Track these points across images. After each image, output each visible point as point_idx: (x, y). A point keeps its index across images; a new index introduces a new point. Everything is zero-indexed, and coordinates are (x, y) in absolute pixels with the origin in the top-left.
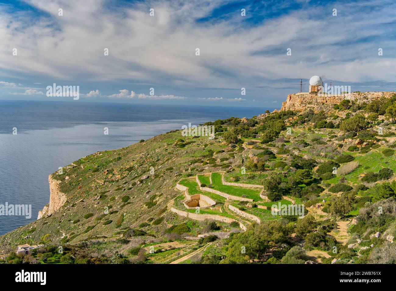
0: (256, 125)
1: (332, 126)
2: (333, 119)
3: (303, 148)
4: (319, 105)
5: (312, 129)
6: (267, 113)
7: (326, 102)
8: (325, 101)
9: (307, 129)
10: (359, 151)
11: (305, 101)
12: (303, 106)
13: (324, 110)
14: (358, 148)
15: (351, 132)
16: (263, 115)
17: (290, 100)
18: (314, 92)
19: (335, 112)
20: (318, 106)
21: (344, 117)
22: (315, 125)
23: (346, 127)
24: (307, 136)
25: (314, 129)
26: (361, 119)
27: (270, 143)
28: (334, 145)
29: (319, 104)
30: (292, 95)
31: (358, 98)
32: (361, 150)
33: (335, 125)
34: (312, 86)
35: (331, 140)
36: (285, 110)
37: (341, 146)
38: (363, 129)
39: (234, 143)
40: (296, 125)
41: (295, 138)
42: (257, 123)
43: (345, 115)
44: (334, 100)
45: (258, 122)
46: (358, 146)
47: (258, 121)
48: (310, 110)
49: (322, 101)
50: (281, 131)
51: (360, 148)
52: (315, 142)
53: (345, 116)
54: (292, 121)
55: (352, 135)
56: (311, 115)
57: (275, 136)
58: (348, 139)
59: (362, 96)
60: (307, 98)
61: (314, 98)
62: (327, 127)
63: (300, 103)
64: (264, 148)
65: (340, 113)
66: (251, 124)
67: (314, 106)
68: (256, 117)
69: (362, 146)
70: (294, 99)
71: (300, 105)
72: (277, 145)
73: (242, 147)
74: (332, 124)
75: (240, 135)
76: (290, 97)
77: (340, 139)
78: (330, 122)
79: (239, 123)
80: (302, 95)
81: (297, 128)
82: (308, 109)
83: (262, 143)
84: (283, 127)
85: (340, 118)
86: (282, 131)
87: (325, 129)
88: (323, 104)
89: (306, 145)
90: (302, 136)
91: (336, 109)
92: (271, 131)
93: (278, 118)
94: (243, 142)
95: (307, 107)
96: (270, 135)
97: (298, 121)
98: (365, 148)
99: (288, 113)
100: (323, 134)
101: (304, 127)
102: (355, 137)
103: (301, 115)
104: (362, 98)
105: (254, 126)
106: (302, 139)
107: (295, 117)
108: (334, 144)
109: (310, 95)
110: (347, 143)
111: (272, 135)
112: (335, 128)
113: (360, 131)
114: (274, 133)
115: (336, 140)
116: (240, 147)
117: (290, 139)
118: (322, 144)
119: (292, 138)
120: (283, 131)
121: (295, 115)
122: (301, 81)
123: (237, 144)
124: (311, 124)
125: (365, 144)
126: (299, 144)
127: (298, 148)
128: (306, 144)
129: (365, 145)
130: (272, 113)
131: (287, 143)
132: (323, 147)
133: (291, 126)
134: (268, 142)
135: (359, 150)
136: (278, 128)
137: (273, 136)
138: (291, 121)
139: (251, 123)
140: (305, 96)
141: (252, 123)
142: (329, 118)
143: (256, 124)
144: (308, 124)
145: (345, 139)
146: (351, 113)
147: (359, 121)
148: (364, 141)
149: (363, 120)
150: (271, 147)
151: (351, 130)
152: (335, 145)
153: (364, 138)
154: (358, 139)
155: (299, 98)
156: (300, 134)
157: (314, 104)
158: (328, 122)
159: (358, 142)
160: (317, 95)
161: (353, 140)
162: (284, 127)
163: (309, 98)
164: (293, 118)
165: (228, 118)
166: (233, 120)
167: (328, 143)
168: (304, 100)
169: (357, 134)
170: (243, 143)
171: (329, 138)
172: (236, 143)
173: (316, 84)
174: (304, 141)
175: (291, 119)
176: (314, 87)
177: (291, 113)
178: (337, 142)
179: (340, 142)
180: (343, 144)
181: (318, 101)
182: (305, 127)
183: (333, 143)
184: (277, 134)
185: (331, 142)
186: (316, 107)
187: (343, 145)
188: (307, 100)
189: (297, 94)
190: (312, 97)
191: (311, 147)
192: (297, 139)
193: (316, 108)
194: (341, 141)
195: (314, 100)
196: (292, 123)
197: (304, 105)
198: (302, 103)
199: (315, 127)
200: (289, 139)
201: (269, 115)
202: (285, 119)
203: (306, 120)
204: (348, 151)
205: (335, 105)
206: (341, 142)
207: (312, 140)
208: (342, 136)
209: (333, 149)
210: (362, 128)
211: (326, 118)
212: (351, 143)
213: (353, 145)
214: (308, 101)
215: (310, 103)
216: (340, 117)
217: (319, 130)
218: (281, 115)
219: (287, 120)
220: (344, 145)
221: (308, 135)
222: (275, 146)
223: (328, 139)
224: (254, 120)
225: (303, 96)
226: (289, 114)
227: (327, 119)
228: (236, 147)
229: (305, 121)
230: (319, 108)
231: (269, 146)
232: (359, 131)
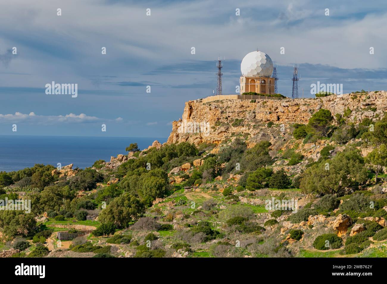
0: (98, 184)
1: (284, 183)
2: (288, 165)
3: (201, 245)
4: (261, 127)
5: (235, 193)
6: (131, 150)
7: (279, 119)
8: (276, 118)
9: (221, 190)
10: (342, 248)
11: (227, 118)
12: (221, 132)
13: (272, 141)
14: (341, 240)
15: (327, 195)
16: (120, 156)
17: (190, 115)
18: (250, 94)
19: (297, 146)
20: (258, 131)
21: (316, 157)
22: (241, 180)
23: (316, 184)
24: (219, 210)
25: (239, 191)
26: (351, 162)
27: (118, 233)
28: (281, 233)
29: (259, 126)
30: (195, 104)
31: (351, 108)
32: (347, 243)
33: (293, 180)
34: (247, 79)
35: (276, 221)
36: (177, 142)
37: (297, 235)
38: (357, 189)
39: (24, 236)
40: (198, 183)
41: (187, 217)
42: (101, 179)
43: (318, 153)
44: (297, 113)
45: (105, 178)
46: (340, 235)
47: (105, 173)
48: (238, 142)
49: (268, 116)
50: (155, 199)
51: (345, 240)
52: (234, 227)
53: (319, 155)
54: (190, 173)
55: (329, 204)
56: (237, 154)
57: (134, 214)
58: (315, 217)
59: (362, 102)
60: (230, 110)
61: (248, 109)
62: (273, 186)
63: (214, 122)
64: (99, 247)
65: (306, 146)
66: (84, 181)
67: (247, 131)
68: (103, 162)
69: (351, 235)
70: (199, 113)
71: (213, 128)
72: (135, 238)
73: (46, 245)
74: (284, 177)
75: (45, 214)
76: (191, 108)
77: (296, 219)
78: (279, 172)
79: (52, 179)
80: (218, 101)
81: (198, 190)
82: (233, 139)
83: (97, 234)
84: (160, 187)
85: (307, 161)
86: (158, 200)
87: (266, 190)
88: (271, 124)
89: (209, 236)
90: (207, 212)
91: (299, 137)
92: (123, 200)
93: (155, 164)
94: (51, 234)
95: (230, 135)
96: (121, 212)
97: (202, 170)
98: (356, 238)
99: (181, 150)
100: (259, 206)
101: (215, 186)
102: (336, 211)
103: (213, 155)
104: (363, 107)
105: (92, 186)
106: (205, 219)
107: (197, 160)
108: (282, 230)
109: (239, 102)
110: (313, 226)
111: (125, 210)
112: (293, 187)
113: (350, 193)
114: (133, 205)
115: (288, 220)
116: (38, 245)
117: (175, 221)
118: (251, 231)
119: (178, 216)
120: (161, 200)
121: (200, 155)
122: (217, 65)
123: (32, 239)
124: (233, 179)
125: (358, 227)
126: (190, 234)
127: (186, 246)
128: (212, 232)
129: (358, 231)
130: (145, 150)
131: (162, 232)
132: (253, 241)
133: (184, 185)
134: (113, 232)
135: (342, 245)
136: (148, 191)
137: (128, 214)
138: (187, 172)
139: (84, 179)
140: (225, 105)
141: (88, 180)
142: (279, 163)
143: (98, 181)
144: (225, 179)
145: (310, 216)
146: (334, 148)
147: (348, 167)
148: (356, 221)
149: (357, 164)
150: (119, 243)
151: (329, 193)
152: (284, 233)
153: (355, 212)
154: (340, 217)
155: (210, 109)
156: (201, 207)
157: (249, 125)
158: (275, 172)
159: (340, 224)
160: (255, 102)
161: (329, 218)
162: (164, 189)
163: (236, 110)
164: (192, 164)
165: (26, 168)
166: (37, 173)
167: (268, 228)
168: (224, 115)
169: (342, 201)
170: (48, 235)
171: (272, 216)
172: (31, 235)
173: (258, 74)
174: (208, 224)
175: (187, 165)
176: (253, 80)
177: (190, 151)
178: (288, 225)
179: (296, 225)
180: (303, 229)
181: (259, 117)
182: (218, 187)
183: (279, 228)
184: (141, 207)
185: (276, 226)
186: (252, 132)
187: (302, 233)
188: (230, 114)
189: (205, 101)
190: (242, 106)
191: (222, 240)
192: (190, 221)
193: (252, 136)
194: (299, 221)
195: (248, 116)
196: (187, 177)
197: (223, 129)
198: (218, 122)
199: (243, 185)
200: (171, 220)
201: (135, 158)
202: (173, 167)
203: (224, 169)
204: (314, 250)
205: (297, 126)
206: (300, 226)
207: (228, 222)
208: (306, 206)
209: (278, 244)
210: (355, 186)
211: (271, 162)
212: (324, 226)
213: (327, 233)
214: (234, 118)
215: (238, 123)
216: (307, 159)
217: (252, 195)
218: (164, 156)
219: (176, 170)
220: (305, 234)
221: (221, 208)
222: (129, 242)
223: (270, 218)
224: (93, 173)
225: (221, 105)
226: (184, 154)
227: (274, 165)
228: (29, 246)
229: (221, 170)
230: (260, 135)
231: (114, 241)
232: (348, 194)
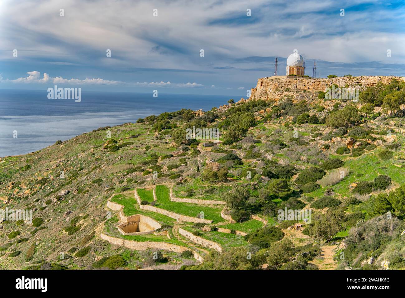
0: (216, 119)
1: (316, 121)
2: (317, 112)
3: (279, 150)
4: (300, 92)
5: (291, 125)
6: (231, 103)
7: (309, 88)
8: (308, 88)
9: (283, 124)
10: (350, 154)
11: (282, 87)
12: (279, 94)
13: (306, 99)
14: (349, 150)
15: (340, 128)
16: (225, 106)
17: (261, 86)
18: (292, 75)
19: (320, 102)
20: (298, 94)
21: (332, 108)
22: (293, 119)
23: (334, 122)
24: (284, 134)
25: (292, 124)
26: (352, 111)
27: (234, 144)
28: (319, 146)
29: (299, 92)
30: (264, 80)
31: (349, 84)
32: (353, 152)
33: (320, 120)
34: (290, 67)
35: (315, 140)
36: (255, 99)
37: (327, 147)
38: (355, 125)
39: (186, 144)
40: (269, 120)
41: (268, 137)
42: (217, 117)
43: (332, 106)
44: (319, 86)
45: (219, 116)
46: (349, 147)
47: (219, 114)
48: (288, 100)
49: (304, 87)
50: (249, 128)
51: (351, 150)
52: (294, 142)
53: (333, 107)
54: (265, 115)
55: (342, 132)
56: (289, 106)
57: (241, 135)
58: (336, 138)
59: (354, 81)
60: (284, 83)
61: (293, 83)
62: (310, 123)
63: (275, 89)
64: (227, 151)
65: (326, 103)
66: (209, 118)
67: (292, 94)
68: (216, 108)
69: (354, 147)
70: (267, 85)
71: (275, 92)
72: (244, 147)
73: (198, 149)
74: (316, 118)
76: (262, 82)
77: (326, 139)
78: (313, 116)
79: (193, 117)
80: (277, 79)
81: (271, 123)
82: (285, 98)
83: (225, 144)
84: (251, 122)
85: (326, 110)
86: (251, 128)
87: (307, 124)
88: (305, 91)
89: (282, 146)
90: (278, 135)
91: (321, 98)
92: (236, 128)
93: (245, 110)
94: (199, 143)
95: (284, 96)
96: (235, 134)
97: (272, 114)
98: (357, 149)
99: (258, 103)
100: (304, 132)
101: (280, 122)
102: (345, 135)
103: (276, 106)
104: (354, 84)
105: (213, 121)
106: (278, 138)
107: (268, 109)
108: (319, 144)
109: (288, 80)
110: (335, 143)
111: (237, 133)
112: (320, 123)
113: (351, 127)
114: (241, 131)
115: (321, 139)
116: (194, 149)
117: (262, 139)
118: (302, 145)
119: (264, 136)
120: (253, 128)
121: (268, 105)
122: (275, 60)
123: (190, 146)
124: (289, 118)
125: (358, 144)
126: (273, 145)
127: (272, 151)
128: (283, 145)
129: (358, 146)
130: (237, 103)
131: (258, 144)
132: (305, 149)
133: (262, 121)
134: (232, 143)
135: (350, 152)
136: (246, 123)
137: (238, 135)
138: (263, 114)
139: (209, 117)
140: (281, 81)
141: (211, 117)
142: (312, 111)
143: (216, 118)
144: (285, 118)
145: (333, 138)
146: (340, 104)
147: (351, 114)
148: (356, 141)
149: (355, 113)
150: (236, 149)
151: (341, 126)
152: (320, 146)
153: (356, 137)
154: (349, 138)
155: (273, 83)
156: (274, 132)
157: (293, 92)
158: (311, 116)
159: (349, 142)
160: (297, 79)
161: (343, 139)
162: (253, 122)
163: (287, 84)
164: (265, 110)
165: (178, 111)
166: (185, 113)
167: (311, 143)
168: (280, 86)
169: (348, 131)
170: (198, 144)
171: (312, 137)
172: (189, 144)
173: (296, 65)
174: (279, 141)
175: (262, 111)
176: (293, 68)
177: (263, 104)
178: (322, 142)
179: (326, 142)
180: (330, 144)
181: (298, 87)
182: (281, 122)
183: (318, 144)
184: (245, 131)
185: (315, 142)
186: (295, 95)
187: (330, 146)
188: (284, 86)
189: (270, 78)
190: (290, 81)
191: (289, 149)
192: (270, 139)
193: (295, 97)
194: (327, 140)
195: (293, 87)
196: (263, 117)
197: (280, 93)
198: (277, 89)
199: (295, 122)
200: (261, 138)
201: (233, 106)
202: (255, 112)
203: (283, 113)
204: (336, 154)
205: (320, 92)
206: (328, 142)
207: (290, 140)
208: (329, 133)
209: (318, 151)
210: (353, 123)
211: (308, 110)
212: (341, 143)
213: (343, 146)
214: (286, 88)
215: (288, 90)
216: (326, 109)
217: (300, 126)
218: (250, 106)
219: (257, 113)
220: (331, 146)
221: (285, 133)
222: (241, 148)
223: (311, 138)
224: (213, 113)
225: (278, 81)
226: (260, 105)
227: (309, 112)
228: (190, 149)
229: (281, 114)
230: (300, 97)
231: (233, 147)
232: (350, 127)
